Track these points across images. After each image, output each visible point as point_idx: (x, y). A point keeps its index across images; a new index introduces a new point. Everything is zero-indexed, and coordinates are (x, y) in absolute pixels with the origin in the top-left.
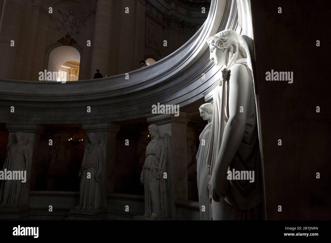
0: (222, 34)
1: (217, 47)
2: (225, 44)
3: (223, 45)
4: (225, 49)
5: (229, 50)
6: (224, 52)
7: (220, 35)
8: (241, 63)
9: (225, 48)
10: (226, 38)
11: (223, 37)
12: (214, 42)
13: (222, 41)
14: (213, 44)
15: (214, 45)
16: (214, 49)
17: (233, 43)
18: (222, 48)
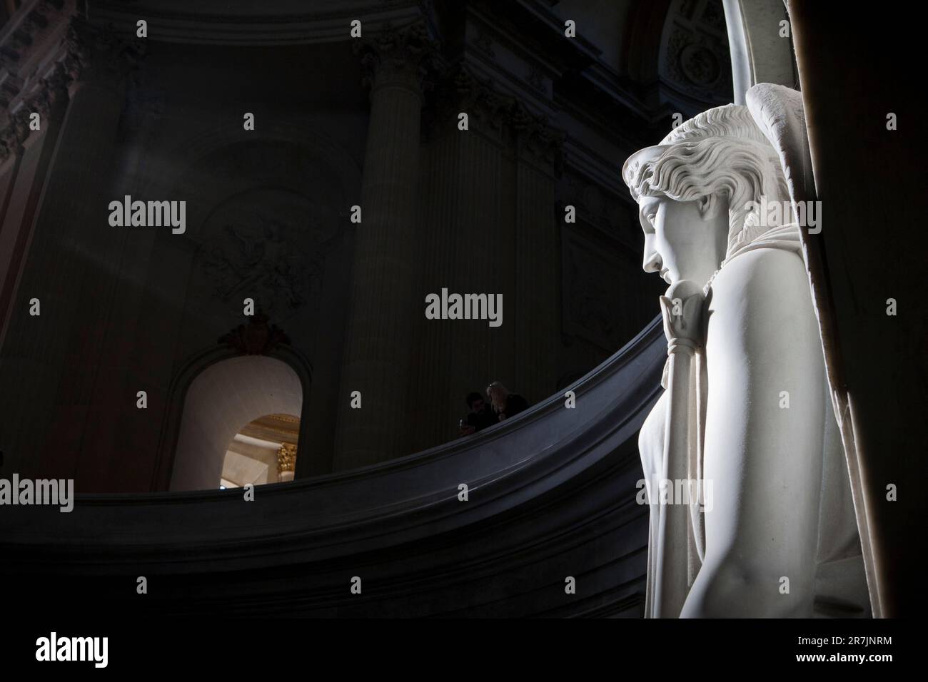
0: (688, 131)
1: (668, 194)
2: (703, 170)
3: (694, 178)
4: (705, 200)
5: (725, 203)
6: (702, 214)
7: (681, 138)
8: (773, 242)
9: (706, 191)
10: (704, 144)
11: (689, 143)
12: (650, 175)
13: (683, 158)
14: (647, 185)
15: (651, 187)
16: (653, 209)
17: (742, 163)
18: (688, 197)
